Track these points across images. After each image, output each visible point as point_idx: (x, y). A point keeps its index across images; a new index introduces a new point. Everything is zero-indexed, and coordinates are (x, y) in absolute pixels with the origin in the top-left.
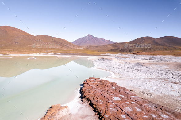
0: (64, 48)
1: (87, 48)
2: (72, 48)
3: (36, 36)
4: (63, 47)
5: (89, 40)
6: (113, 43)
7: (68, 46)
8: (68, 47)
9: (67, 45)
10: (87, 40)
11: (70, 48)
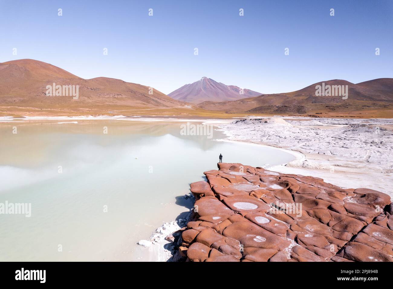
0: (150, 105)
1: (201, 107)
2: (167, 107)
3: (90, 80)
4: (148, 102)
5: (205, 88)
6: (258, 96)
7: (159, 100)
8: (158, 104)
9: (156, 99)
10: (201, 90)
11: (164, 106)
